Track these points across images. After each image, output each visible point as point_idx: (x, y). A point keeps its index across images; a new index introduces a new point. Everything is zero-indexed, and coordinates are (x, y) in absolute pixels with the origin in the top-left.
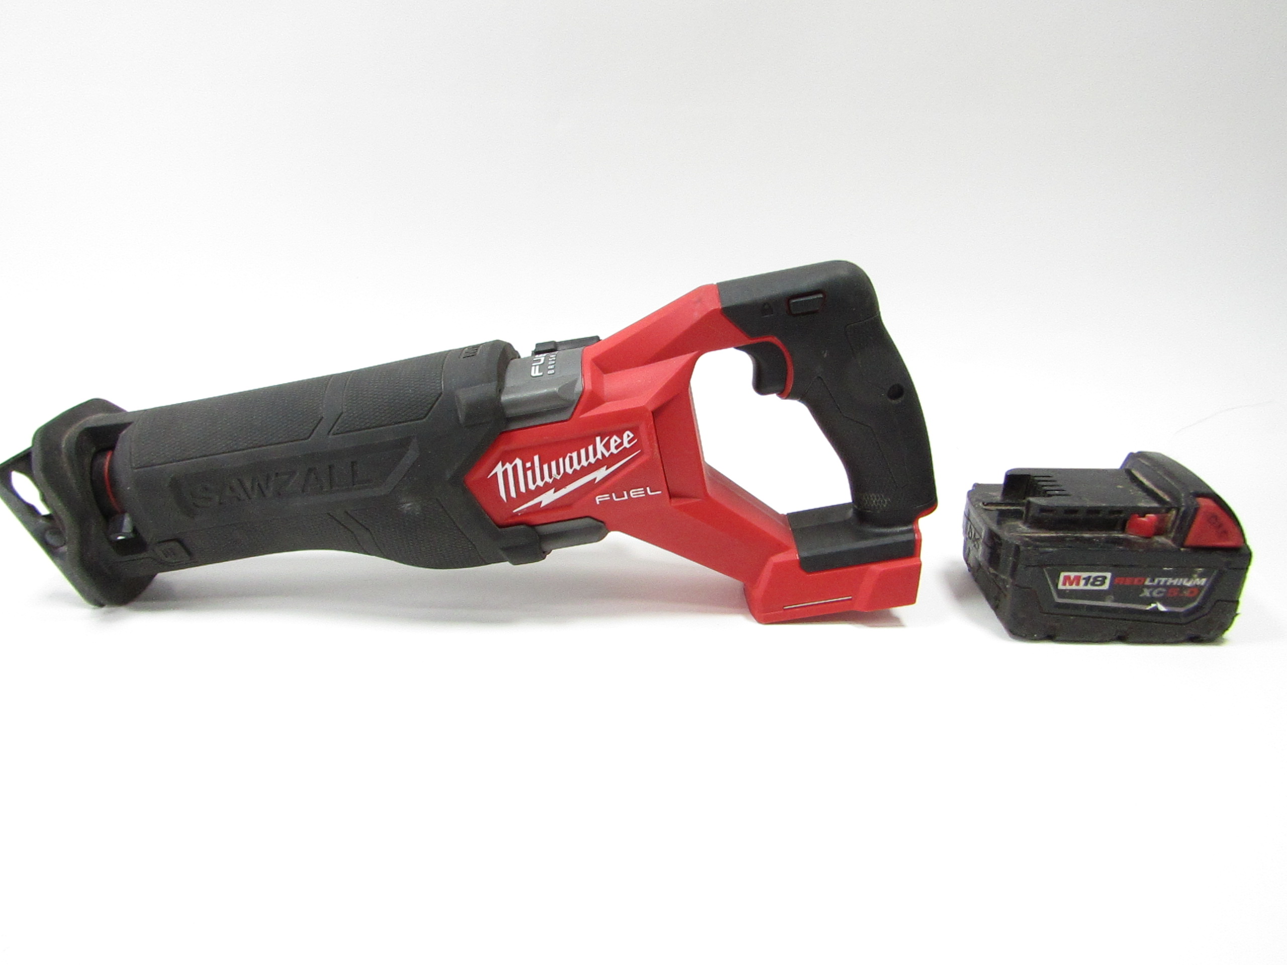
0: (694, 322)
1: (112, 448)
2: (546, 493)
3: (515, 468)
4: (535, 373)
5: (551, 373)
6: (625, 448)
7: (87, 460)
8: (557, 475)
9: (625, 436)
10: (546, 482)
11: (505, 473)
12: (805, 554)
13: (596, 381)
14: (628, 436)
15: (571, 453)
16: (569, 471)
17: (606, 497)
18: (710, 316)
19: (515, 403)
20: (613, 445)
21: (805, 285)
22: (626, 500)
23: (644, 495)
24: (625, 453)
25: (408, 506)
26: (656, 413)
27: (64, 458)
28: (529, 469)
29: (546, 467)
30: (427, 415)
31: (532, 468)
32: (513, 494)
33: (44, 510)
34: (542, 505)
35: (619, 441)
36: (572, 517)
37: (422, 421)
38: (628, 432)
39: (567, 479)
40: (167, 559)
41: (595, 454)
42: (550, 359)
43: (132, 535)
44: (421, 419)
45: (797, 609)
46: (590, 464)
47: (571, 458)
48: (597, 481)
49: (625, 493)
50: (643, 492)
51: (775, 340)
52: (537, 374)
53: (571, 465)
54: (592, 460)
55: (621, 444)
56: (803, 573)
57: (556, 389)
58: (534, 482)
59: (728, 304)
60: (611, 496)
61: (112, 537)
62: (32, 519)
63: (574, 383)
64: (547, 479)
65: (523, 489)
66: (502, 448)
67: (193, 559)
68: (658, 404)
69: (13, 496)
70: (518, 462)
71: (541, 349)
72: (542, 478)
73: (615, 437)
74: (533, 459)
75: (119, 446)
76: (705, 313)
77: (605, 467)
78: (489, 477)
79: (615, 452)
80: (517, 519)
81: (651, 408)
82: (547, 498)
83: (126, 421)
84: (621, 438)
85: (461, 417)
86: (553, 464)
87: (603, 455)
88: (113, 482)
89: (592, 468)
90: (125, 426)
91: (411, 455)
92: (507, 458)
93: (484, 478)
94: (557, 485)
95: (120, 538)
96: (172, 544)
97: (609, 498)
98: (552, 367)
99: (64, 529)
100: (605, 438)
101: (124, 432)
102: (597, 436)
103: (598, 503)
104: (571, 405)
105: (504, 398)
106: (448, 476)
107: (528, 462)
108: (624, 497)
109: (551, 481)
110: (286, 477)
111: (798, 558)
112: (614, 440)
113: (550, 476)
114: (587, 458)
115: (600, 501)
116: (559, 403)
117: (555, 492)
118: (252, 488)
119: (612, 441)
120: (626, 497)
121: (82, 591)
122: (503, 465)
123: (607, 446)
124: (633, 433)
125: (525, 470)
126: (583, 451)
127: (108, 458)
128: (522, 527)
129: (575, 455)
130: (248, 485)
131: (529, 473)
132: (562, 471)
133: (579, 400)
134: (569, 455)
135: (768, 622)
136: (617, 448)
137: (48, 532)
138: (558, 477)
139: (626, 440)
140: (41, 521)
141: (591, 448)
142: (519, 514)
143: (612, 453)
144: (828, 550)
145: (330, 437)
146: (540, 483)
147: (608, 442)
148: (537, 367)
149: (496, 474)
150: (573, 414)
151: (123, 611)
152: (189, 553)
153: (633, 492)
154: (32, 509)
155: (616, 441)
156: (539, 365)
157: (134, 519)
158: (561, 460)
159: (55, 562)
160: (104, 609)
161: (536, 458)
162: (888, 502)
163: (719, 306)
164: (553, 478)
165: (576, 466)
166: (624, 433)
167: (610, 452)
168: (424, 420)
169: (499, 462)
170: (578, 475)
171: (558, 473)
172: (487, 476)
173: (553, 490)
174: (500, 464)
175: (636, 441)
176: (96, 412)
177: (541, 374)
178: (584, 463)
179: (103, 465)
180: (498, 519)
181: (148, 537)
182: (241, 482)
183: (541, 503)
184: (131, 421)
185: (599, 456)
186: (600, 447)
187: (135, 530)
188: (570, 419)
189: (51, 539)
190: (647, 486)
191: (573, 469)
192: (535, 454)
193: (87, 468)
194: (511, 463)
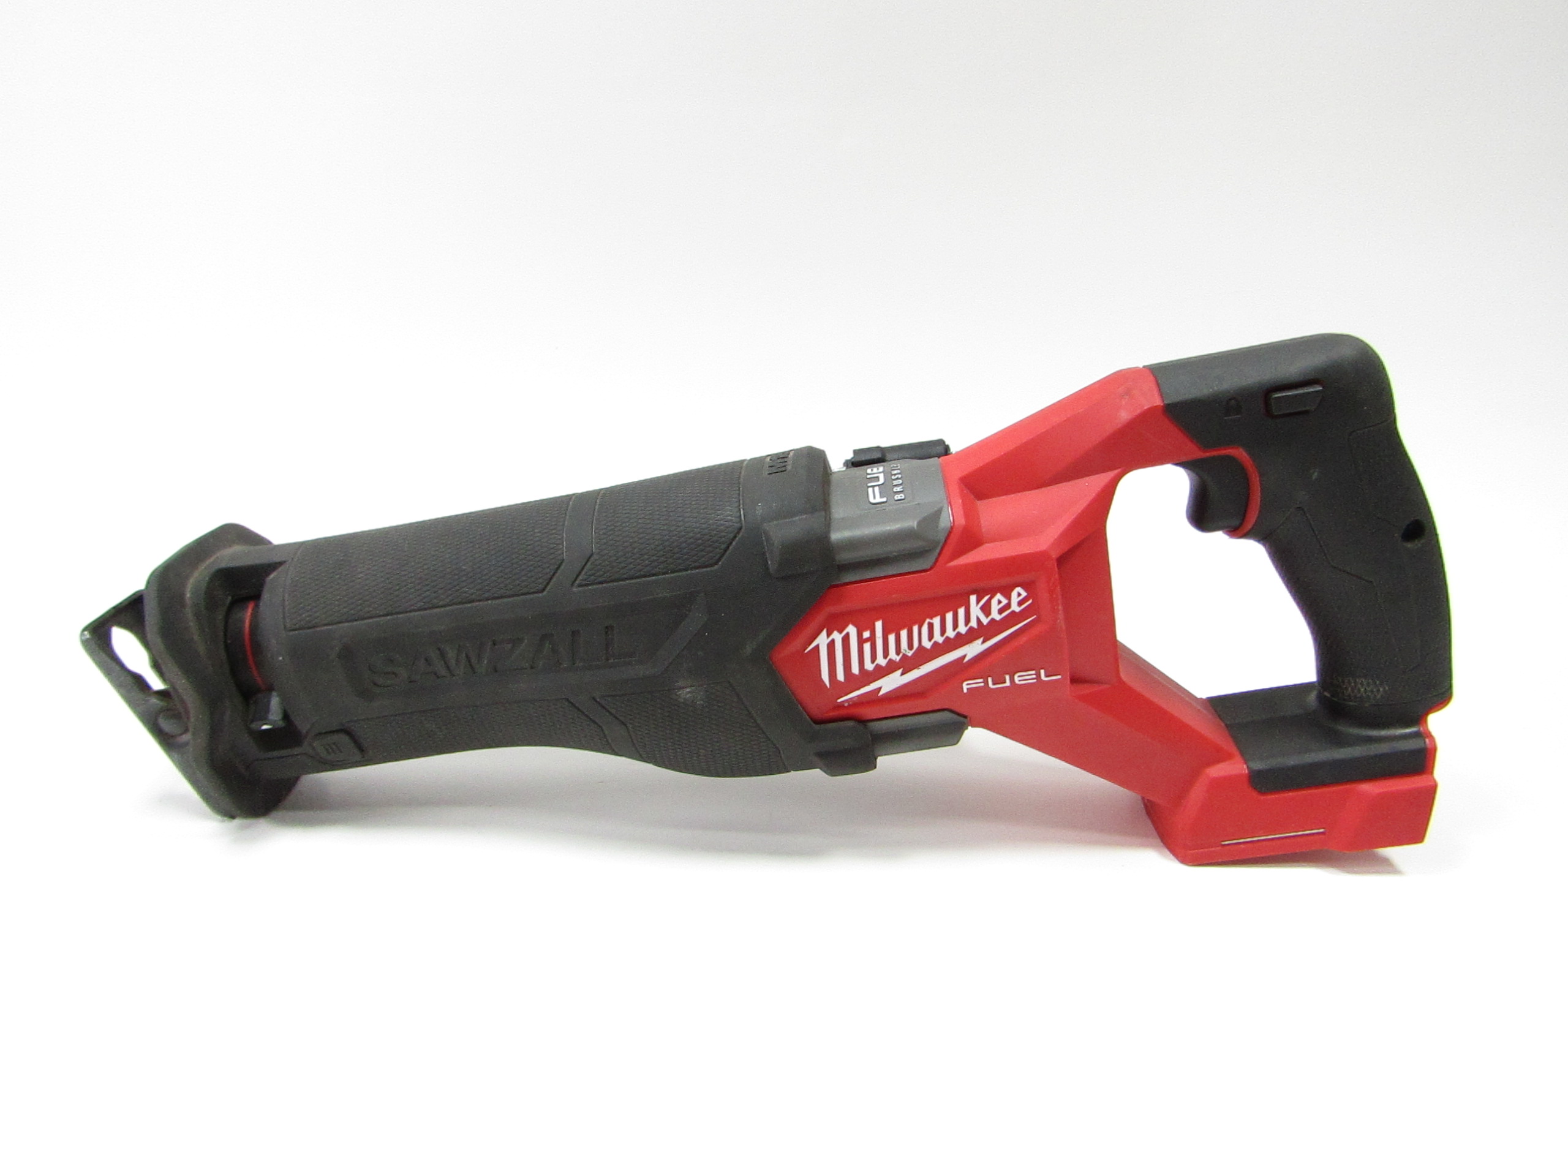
0: (1119, 426)
1: (256, 597)
2: (889, 676)
3: (846, 640)
4: (874, 498)
5: (899, 498)
6: (1013, 612)
7: (220, 616)
8: (908, 651)
9: (1014, 594)
10: (890, 660)
11: (831, 646)
12: (1258, 765)
13: (970, 513)
14: (1019, 595)
15: (931, 618)
16: (927, 644)
17: (979, 683)
18: (1145, 417)
19: (852, 544)
20: (995, 607)
21: (1292, 369)
22: (1007, 687)
23: (1035, 681)
24: (1014, 618)
25: (687, 692)
26: (1061, 560)
27: (189, 613)
28: (867, 640)
29: (892, 638)
30: (719, 560)
31: (872, 639)
32: (841, 676)
33: (156, 684)
34: (881, 693)
35: (1005, 601)
36: (924, 710)
37: (712, 569)
38: (1019, 589)
39: (923, 656)
40: (329, 757)
41: (967, 620)
42: (893, 477)
43: (281, 724)
44: (712, 565)
45: (1242, 846)
46: (959, 634)
47: (931, 626)
48: (966, 659)
49: (1007, 677)
50: (1034, 676)
51: (1240, 453)
52: (878, 500)
53: (931, 636)
54: (962, 629)
55: (1008, 606)
56: (1254, 794)
57: (913, 523)
58: (874, 658)
59: (1174, 398)
60: (986, 683)
61: (254, 726)
62: (141, 696)
63: (938, 513)
64: (892, 655)
65: (855, 670)
66: (830, 609)
67: (365, 755)
68: (1065, 548)
69: (113, 665)
70: (852, 630)
71: (863, 458)
72: (886, 654)
73: (999, 596)
74: (874, 625)
75: (266, 596)
76: (1139, 411)
77: (981, 640)
78: (806, 651)
79: (998, 617)
80: (842, 712)
81: (1055, 555)
82: (890, 683)
83: (277, 559)
84: (1009, 598)
85: (772, 566)
86: (904, 634)
87: (979, 621)
88: (257, 647)
89: (961, 640)
90: (272, 567)
91: (696, 619)
92: (835, 623)
93: (800, 652)
94: (907, 665)
95: (265, 727)
96: (335, 737)
97: (982, 684)
98: (899, 489)
99: (187, 712)
100: (983, 598)
101: (272, 576)
102: (973, 593)
103: (965, 691)
104: (935, 548)
105: (836, 536)
106: (748, 649)
107: (866, 630)
108: (1005, 682)
109: (897, 658)
110: (510, 646)
111: (1247, 771)
112: (997, 601)
113: (898, 652)
114: (955, 625)
115: (968, 689)
116: (917, 544)
117: (902, 674)
118: (458, 661)
119: (994, 602)
120: (1008, 684)
121: (206, 797)
122: (828, 635)
123: (986, 610)
124: (1026, 591)
125: (861, 641)
126: (949, 616)
127: (250, 611)
128: (851, 724)
129: (936, 621)
130: (451, 654)
131: (867, 647)
132: (916, 645)
133: (946, 541)
134: (928, 620)
135: (1195, 864)
136: (1001, 611)
137: (161, 716)
138: (910, 653)
139: (1015, 599)
140: (154, 701)
141: (961, 612)
142: (846, 705)
143: (993, 620)
144: (1292, 761)
145: (574, 589)
146: (881, 661)
147: (989, 602)
148: (877, 489)
149: (817, 647)
150: (937, 560)
151: (262, 825)
152: (361, 750)
153: (1019, 676)
154: (139, 681)
155: (1000, 602)
156: (878, 485)
157: (284, 700)
158: (915, 629)
159: (170, 756)
160: (237, 822)
161: (879, 625)
162: (1385, 691)
163: (1158, 402)
164: (901, 655)
165: (938, 638)
166: (1012, 590)
167: (990, 618)
168: (716, 567)
169: (822, 630)
170: (939, 650)
171: (910, 646)
172: (804, 650)
173: (900, 671)
174: (824, 633)
175: (1030, 602)
176: (231, 543)
177: (884, 500)
178: (950, 633)
179: (243, 621)
180: (816, 712)
181: (303, 726)
182: (443, 655)
183: (880, 689)
184: (284, 559)
185: (974, 623)
186: (976, 611)
187: (286, 717)
188: (931, 568)
189: (166, 725)
190: (1042, 668)
191: (933, 641)
192: (878, 619)
193: (221, 626)
194: (840, 632)
